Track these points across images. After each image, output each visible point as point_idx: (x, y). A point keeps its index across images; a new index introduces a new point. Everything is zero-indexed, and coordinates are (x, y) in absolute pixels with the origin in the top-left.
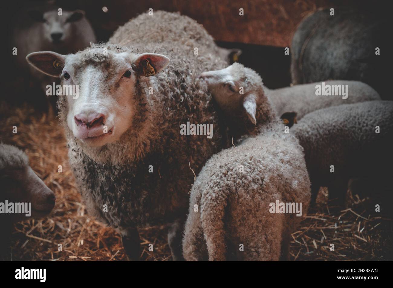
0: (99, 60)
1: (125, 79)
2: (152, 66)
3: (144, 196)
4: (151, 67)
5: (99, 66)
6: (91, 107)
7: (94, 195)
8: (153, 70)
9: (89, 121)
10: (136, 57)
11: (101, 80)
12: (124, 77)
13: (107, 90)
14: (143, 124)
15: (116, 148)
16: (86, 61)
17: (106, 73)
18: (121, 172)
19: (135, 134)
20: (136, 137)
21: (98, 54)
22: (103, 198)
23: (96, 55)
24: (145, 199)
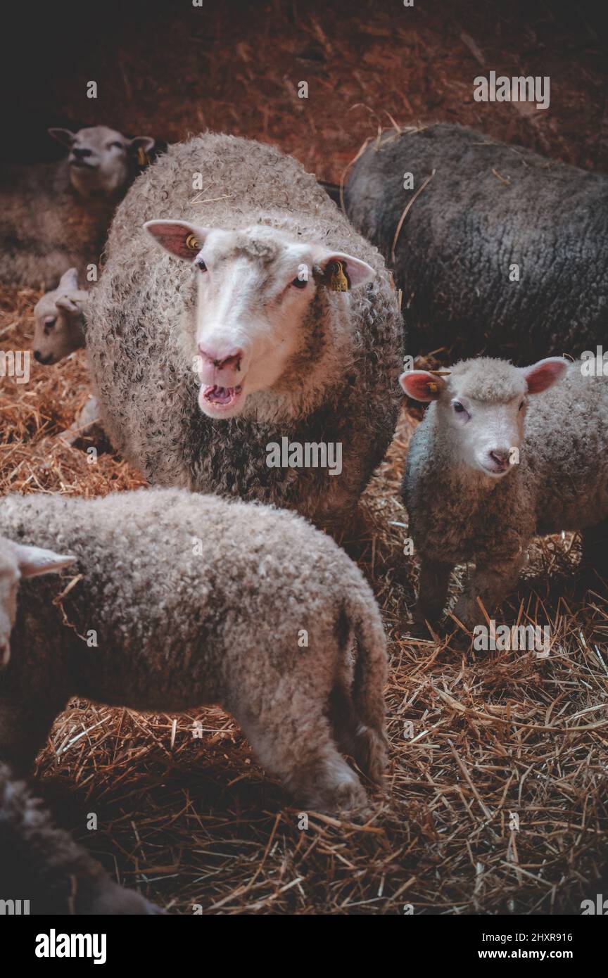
0: (257, 253)
1: (293, 290)
2: (346, 275)
3: (292, 480)
4: (343, 277)
5: (255, 262)
6: (225, 335)
7: (194, 471)
8: (345, 282)
9: (219, 358)
10: (323, 254)
11: (253, 288)
12: (293, 287)
13: (259, 307)
14: (313, 364)
15: (265, 397)
16: (237, 250)
17: (265, 276)
18: (269, 434)
19: (300, 379)
20: (302, 384)
21: (258, 241)
22: (214, 477)
23: (254, 242)
24: (291, 485)
